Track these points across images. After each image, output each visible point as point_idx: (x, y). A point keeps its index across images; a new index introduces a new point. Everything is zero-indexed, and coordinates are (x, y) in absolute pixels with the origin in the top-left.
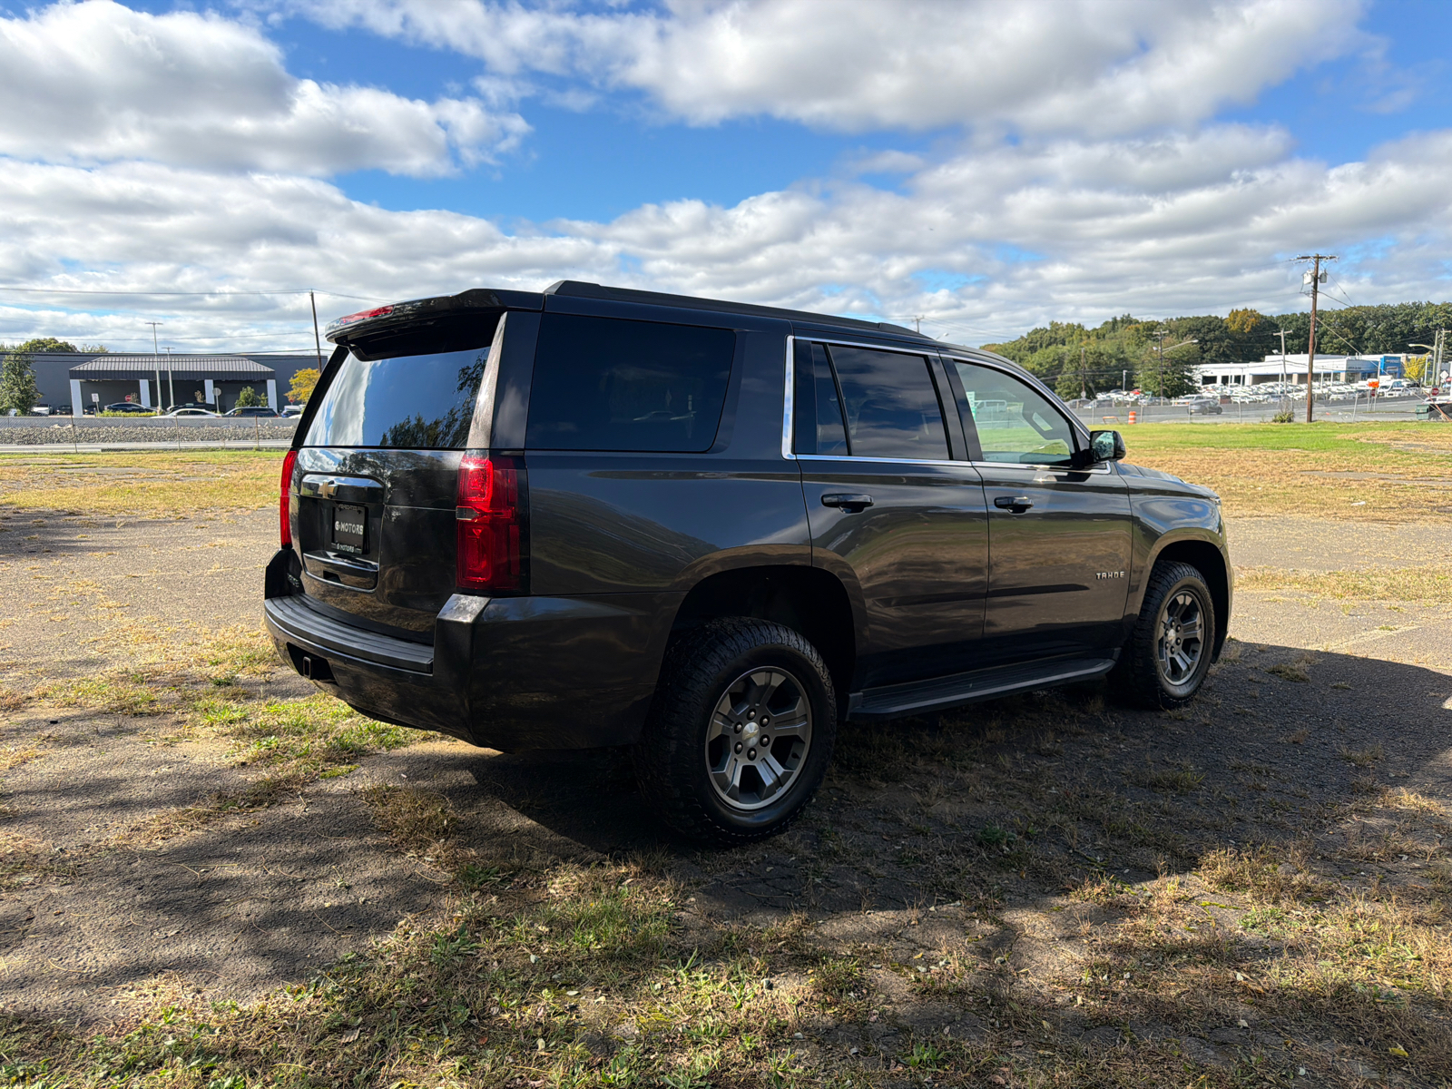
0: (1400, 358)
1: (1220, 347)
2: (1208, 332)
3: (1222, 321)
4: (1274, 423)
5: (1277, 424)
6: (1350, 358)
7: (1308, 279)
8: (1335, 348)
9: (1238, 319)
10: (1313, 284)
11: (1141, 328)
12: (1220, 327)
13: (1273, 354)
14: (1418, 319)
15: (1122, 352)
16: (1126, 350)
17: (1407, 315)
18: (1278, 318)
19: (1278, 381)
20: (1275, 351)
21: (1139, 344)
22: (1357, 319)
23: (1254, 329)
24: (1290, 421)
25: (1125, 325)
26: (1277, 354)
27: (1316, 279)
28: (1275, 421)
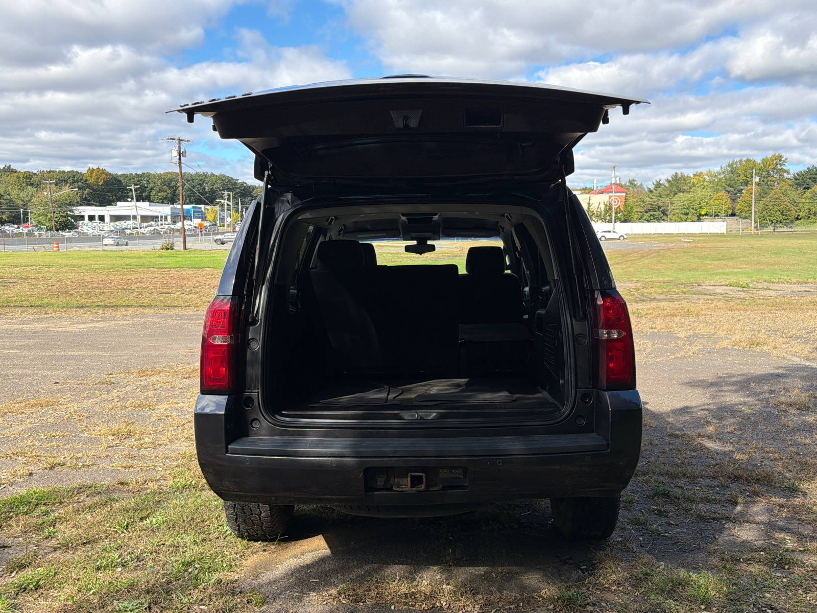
0: (201, 208)
1: (83, 194)
2: (73, 183)
3: (82, 175)
4: (161, 251)
5: (164, 251)
6: (172, 206)
7: (175, 154)
8: (160, 199)
9: (94, 174)
10: (178, 157)
11: (21, 177)
12: (82, 179)
13: (128, 201)
14: (207, 183)
15: (9, 194)
16: (12, 193)
17: (201, 180)
18: (121, 175)
19: (130, 220)
20: (129, 200)
21: (22, 189)
22: (171, 181)
23: (106, 183)
24: (172, 249)
25: (7, 173)
26: (130, 201)
27: (180, 154)
28: (162, 249)
